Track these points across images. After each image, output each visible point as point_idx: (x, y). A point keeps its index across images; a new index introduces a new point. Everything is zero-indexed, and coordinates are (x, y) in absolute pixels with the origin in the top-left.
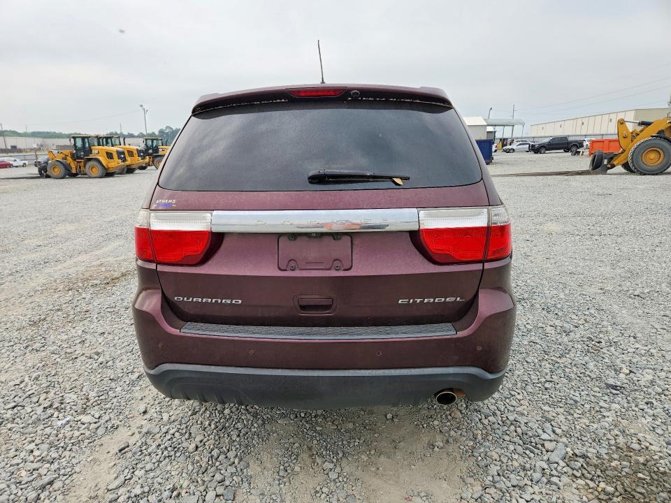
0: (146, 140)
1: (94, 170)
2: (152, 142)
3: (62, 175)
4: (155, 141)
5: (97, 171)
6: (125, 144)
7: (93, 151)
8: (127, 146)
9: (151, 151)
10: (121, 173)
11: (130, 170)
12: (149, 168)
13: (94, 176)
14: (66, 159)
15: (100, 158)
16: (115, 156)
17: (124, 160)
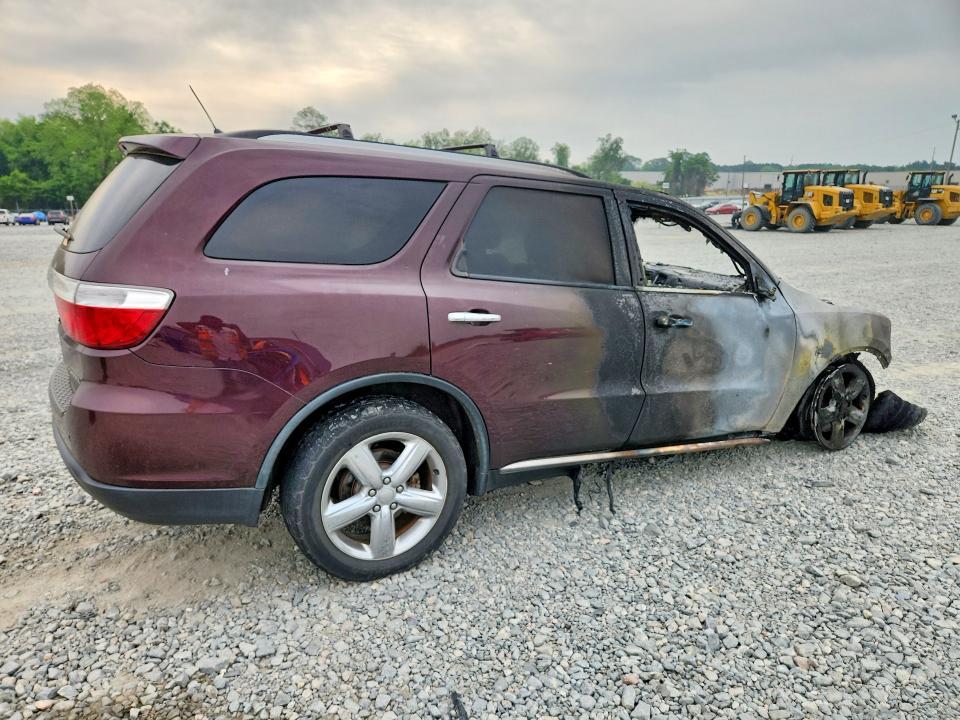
0: (913, 174)
1: (799, 220)
2: (923, 178)
3: (756, 226)
4: (928, 177)
5: (804, 221)
6: (864, 183)
7: (806, 193)
8: (867, 186)
9: (916, 194)
10: (845, 227)
11: (861, 223)
12: (907, 221)
13: (797, 229)
14: (767, 204)
15: (812, 204)
16: (836, 200)
17: (851, 206)
